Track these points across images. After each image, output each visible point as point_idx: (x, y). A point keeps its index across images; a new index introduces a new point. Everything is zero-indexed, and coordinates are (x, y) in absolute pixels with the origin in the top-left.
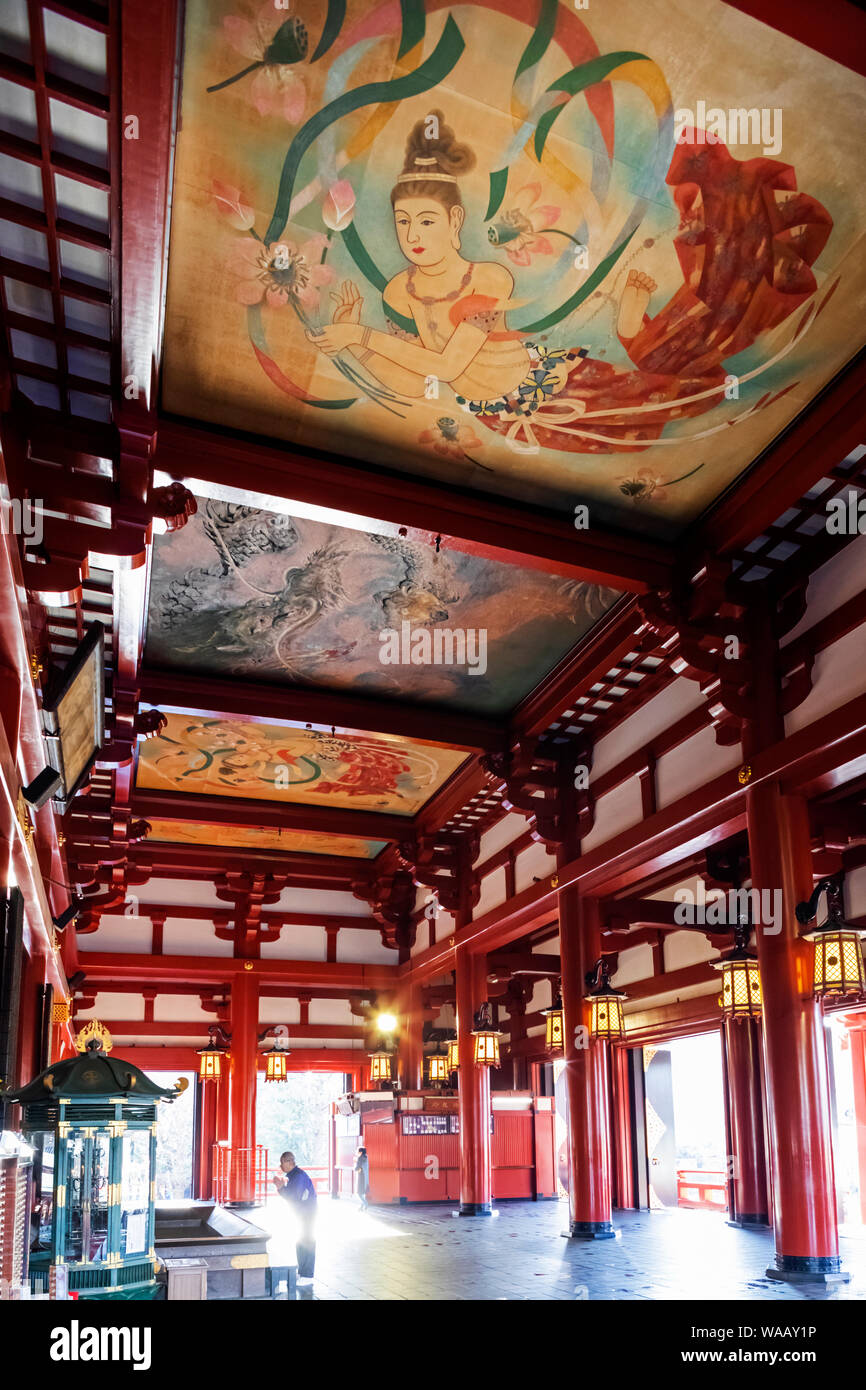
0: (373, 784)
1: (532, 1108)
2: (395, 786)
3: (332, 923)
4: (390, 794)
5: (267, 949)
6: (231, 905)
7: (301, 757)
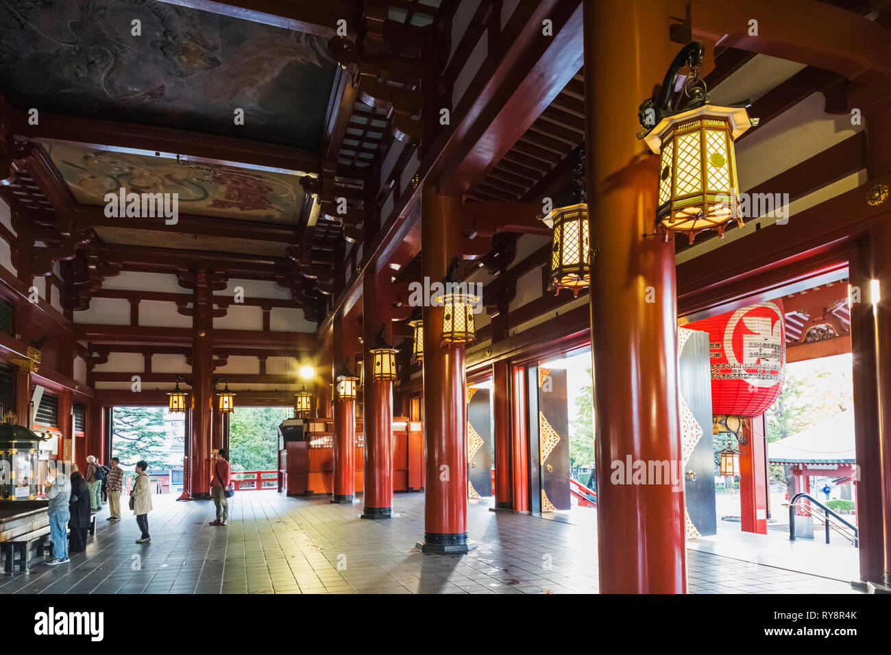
0: (253, 201)
1: (407, 428)
2: (270, 203)
3: (266, 304)
4: (270, 209)
5: (218, 323)
6: (190, 291)
7: (185, 180)
